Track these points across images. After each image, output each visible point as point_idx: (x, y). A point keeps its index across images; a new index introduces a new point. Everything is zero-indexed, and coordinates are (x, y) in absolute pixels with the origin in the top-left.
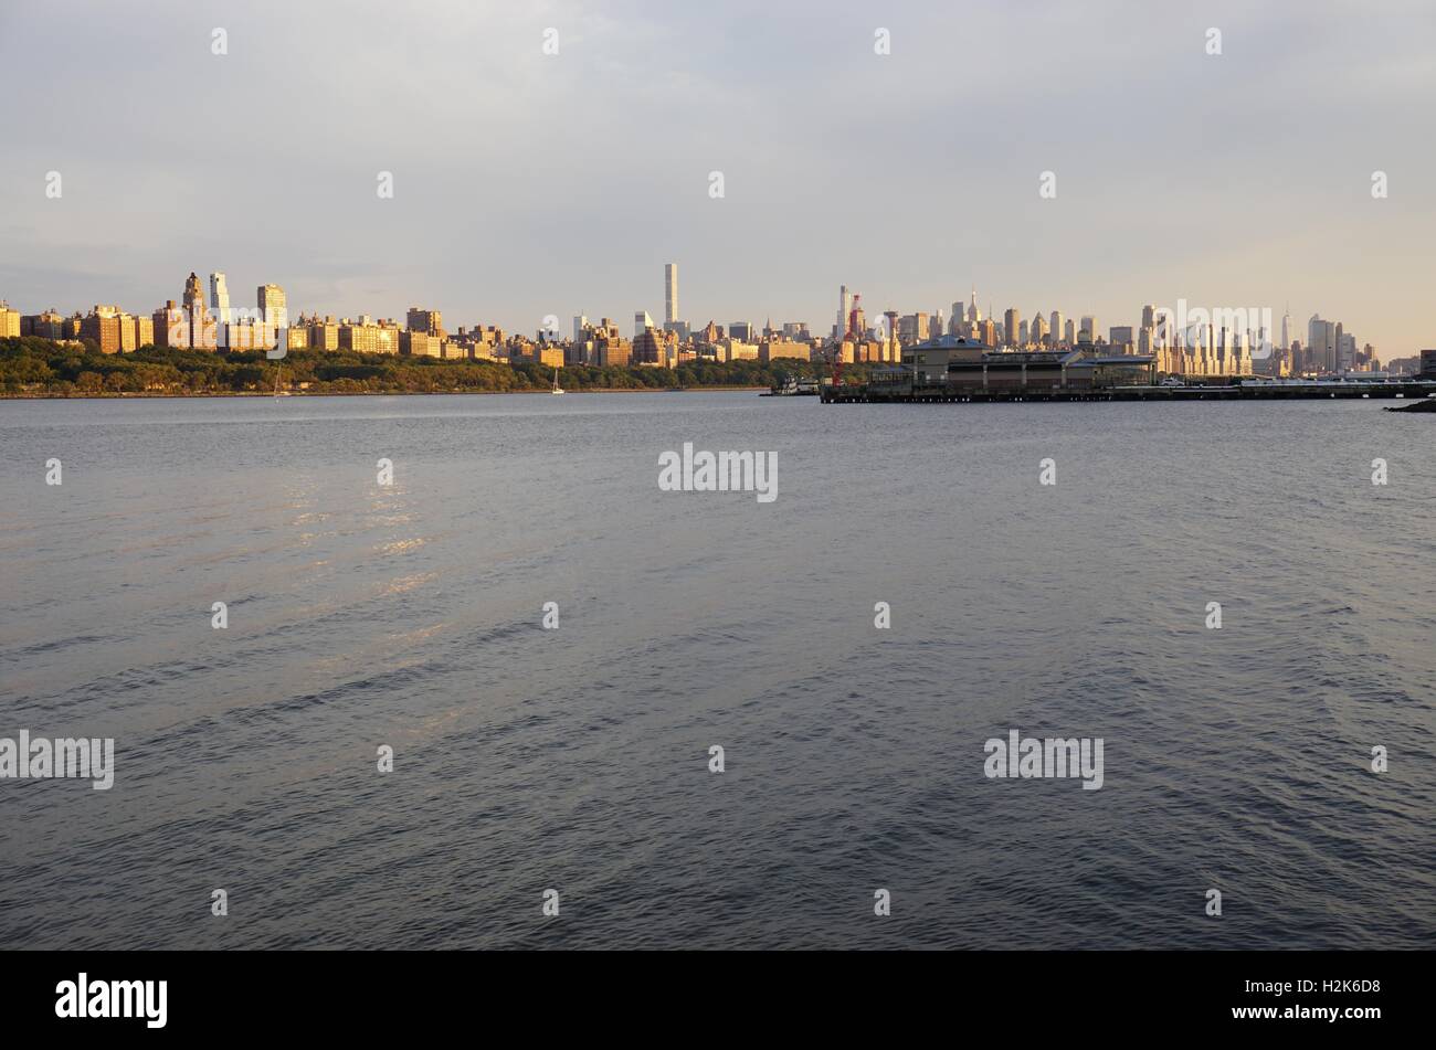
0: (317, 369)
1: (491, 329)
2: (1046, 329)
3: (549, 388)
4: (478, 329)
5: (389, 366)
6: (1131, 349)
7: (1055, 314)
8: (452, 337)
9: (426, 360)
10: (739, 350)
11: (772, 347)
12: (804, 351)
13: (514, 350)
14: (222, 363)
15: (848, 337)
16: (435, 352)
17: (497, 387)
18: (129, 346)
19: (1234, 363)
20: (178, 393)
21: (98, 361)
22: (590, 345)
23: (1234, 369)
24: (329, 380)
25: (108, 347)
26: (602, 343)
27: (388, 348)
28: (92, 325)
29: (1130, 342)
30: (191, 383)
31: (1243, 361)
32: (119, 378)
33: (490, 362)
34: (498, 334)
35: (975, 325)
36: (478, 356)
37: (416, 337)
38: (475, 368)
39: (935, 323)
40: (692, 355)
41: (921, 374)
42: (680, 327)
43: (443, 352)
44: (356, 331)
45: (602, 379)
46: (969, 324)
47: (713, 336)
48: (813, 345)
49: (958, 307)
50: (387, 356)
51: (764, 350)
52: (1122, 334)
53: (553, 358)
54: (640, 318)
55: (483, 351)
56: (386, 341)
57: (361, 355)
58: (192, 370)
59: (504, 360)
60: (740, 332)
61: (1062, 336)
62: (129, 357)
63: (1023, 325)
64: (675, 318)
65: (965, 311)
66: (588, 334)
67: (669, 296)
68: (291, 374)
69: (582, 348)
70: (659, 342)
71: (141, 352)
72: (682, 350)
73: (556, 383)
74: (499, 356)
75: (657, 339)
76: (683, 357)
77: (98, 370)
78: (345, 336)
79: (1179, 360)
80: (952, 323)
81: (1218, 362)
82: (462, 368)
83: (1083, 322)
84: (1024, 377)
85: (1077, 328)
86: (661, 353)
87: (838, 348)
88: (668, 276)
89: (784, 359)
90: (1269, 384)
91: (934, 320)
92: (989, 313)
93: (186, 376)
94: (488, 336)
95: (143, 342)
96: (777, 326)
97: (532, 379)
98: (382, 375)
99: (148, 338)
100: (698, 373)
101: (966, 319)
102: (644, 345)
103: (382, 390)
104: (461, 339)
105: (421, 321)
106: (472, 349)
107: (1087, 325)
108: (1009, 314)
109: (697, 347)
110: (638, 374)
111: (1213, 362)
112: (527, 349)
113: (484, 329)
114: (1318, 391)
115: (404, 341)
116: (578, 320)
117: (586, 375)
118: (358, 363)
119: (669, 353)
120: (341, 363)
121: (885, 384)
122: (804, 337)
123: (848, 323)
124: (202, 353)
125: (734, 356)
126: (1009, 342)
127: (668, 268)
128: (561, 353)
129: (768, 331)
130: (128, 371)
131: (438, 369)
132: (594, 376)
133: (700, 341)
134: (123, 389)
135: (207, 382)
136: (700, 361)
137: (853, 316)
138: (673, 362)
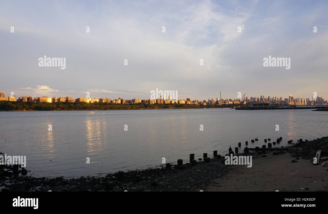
0: (175, 106)
1: (197, 100)
2: (274, 99)
3: (204, 108)
4: (195, 100)
5: (184, 105)
6: (287, 102)
7: (276, 97)
8: (192, 102)
9: (189, 104)
10: (230, 103)
11: (234, 102)
12: (239, 103)
13: (200, 103)
14: (164, 105)
15: (245, 101)
16: (190, 103)
17: (197, 108)
18: (153, 103)
19: (304, 103)
20: (159, 109)
21: (150, 105)
22: (210, 102)
23: (301, 104)
24: (177, 107)
25: (151, 103)
26: (211, 102)
27: (184, 103)
28: (149, 101)
29: (287, 101)
30: (160, 108)
31: (305, 103)
32: (152, 107)
33: (197, 105)
34: (198, 101)
35: (264, 99)
36: (195, 104)
37: (187, 102)
38: (195, 105)
39: (258, 99)
40: (223, 103)
41: (249, 106)
42: (222, 100)
43: (191, 103)
44: (180, 101)
45: (211, 107)
46: (263, 99)
47: (227, 101)
48: (240, 102)
49: (261, 96)
50: (184, 104)
51: (233, 103)
52: (286, 100)
53: (205, 104)
54: (217, 99)
55: (196, 103)
56: (184, 102)
57: (181, 104)
58: (160, 106)
59: (199, 104)
60: (230, 100)
61: (277, 100)
62: (153, 105)
63: (271, 99)
64: (222, 99)
65: (262, 97)
66: (210, 101)
67: (221, 96)
68: (172, 106)
69: (209, 103)
70: (219, 102)
71: (155, 104)
72: (222, 103)
73: (205, 107)
74: (198, 104)
75: (219, 101)
76: (222, 104)
77: (150, 106)
78: (179, 101)
79: (295, 103)
80: (260, 99)
81: (301, 103)
82: (193, 105)
83: (280, 98)
84: (264, 106)
85: (279, 99)
86: (219, 103)
87: (244, 102)
88: (221, 93)
89: (236, 104)
90: (300, 107)
91: (258, 98)
92: (266, 97)
93: (160, 107)
94: (197, 101)
95: (155, 103)
96: (236, 99)
97: (202, 107)
98: (183, 106)
99: (155, 102)
100: (224, 106)
101: (263, 98)
102: (217, 102)
103: (183, 108)
104: (193, 102)
105: (188, 100)
106: (194, 103)
107: (281, 98)
108: (269, 97)
109: (224, 102)
110: (216, 106)
111: (300, 103)
112: (202, 103)
113: (196, 100)
114: (308, 108)
115: (186, 102)
116: (209, 99)
117: (209, 106)
118: (180, 105)
119: (220, 103)
120: (178, 105)
121: (244, 107)
122: (239, 101)
123: (246, 99)
124: (161, 104)
125: (229, 103)
126: (269, 101)
127: (221, 92)
128: (206, 103)
129: (234, 100)
130: (153, 106)
131: (190, 106)
132: (210, 106)
133: (225, 101)
134: (152, 108)
135: (162, 107)
136: (224, 104)
137: (246, 98)
138: (221, 104)
